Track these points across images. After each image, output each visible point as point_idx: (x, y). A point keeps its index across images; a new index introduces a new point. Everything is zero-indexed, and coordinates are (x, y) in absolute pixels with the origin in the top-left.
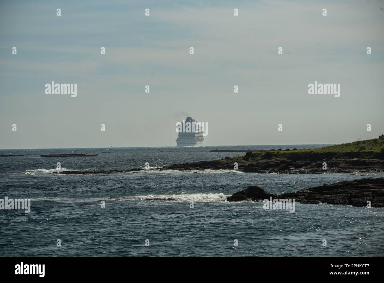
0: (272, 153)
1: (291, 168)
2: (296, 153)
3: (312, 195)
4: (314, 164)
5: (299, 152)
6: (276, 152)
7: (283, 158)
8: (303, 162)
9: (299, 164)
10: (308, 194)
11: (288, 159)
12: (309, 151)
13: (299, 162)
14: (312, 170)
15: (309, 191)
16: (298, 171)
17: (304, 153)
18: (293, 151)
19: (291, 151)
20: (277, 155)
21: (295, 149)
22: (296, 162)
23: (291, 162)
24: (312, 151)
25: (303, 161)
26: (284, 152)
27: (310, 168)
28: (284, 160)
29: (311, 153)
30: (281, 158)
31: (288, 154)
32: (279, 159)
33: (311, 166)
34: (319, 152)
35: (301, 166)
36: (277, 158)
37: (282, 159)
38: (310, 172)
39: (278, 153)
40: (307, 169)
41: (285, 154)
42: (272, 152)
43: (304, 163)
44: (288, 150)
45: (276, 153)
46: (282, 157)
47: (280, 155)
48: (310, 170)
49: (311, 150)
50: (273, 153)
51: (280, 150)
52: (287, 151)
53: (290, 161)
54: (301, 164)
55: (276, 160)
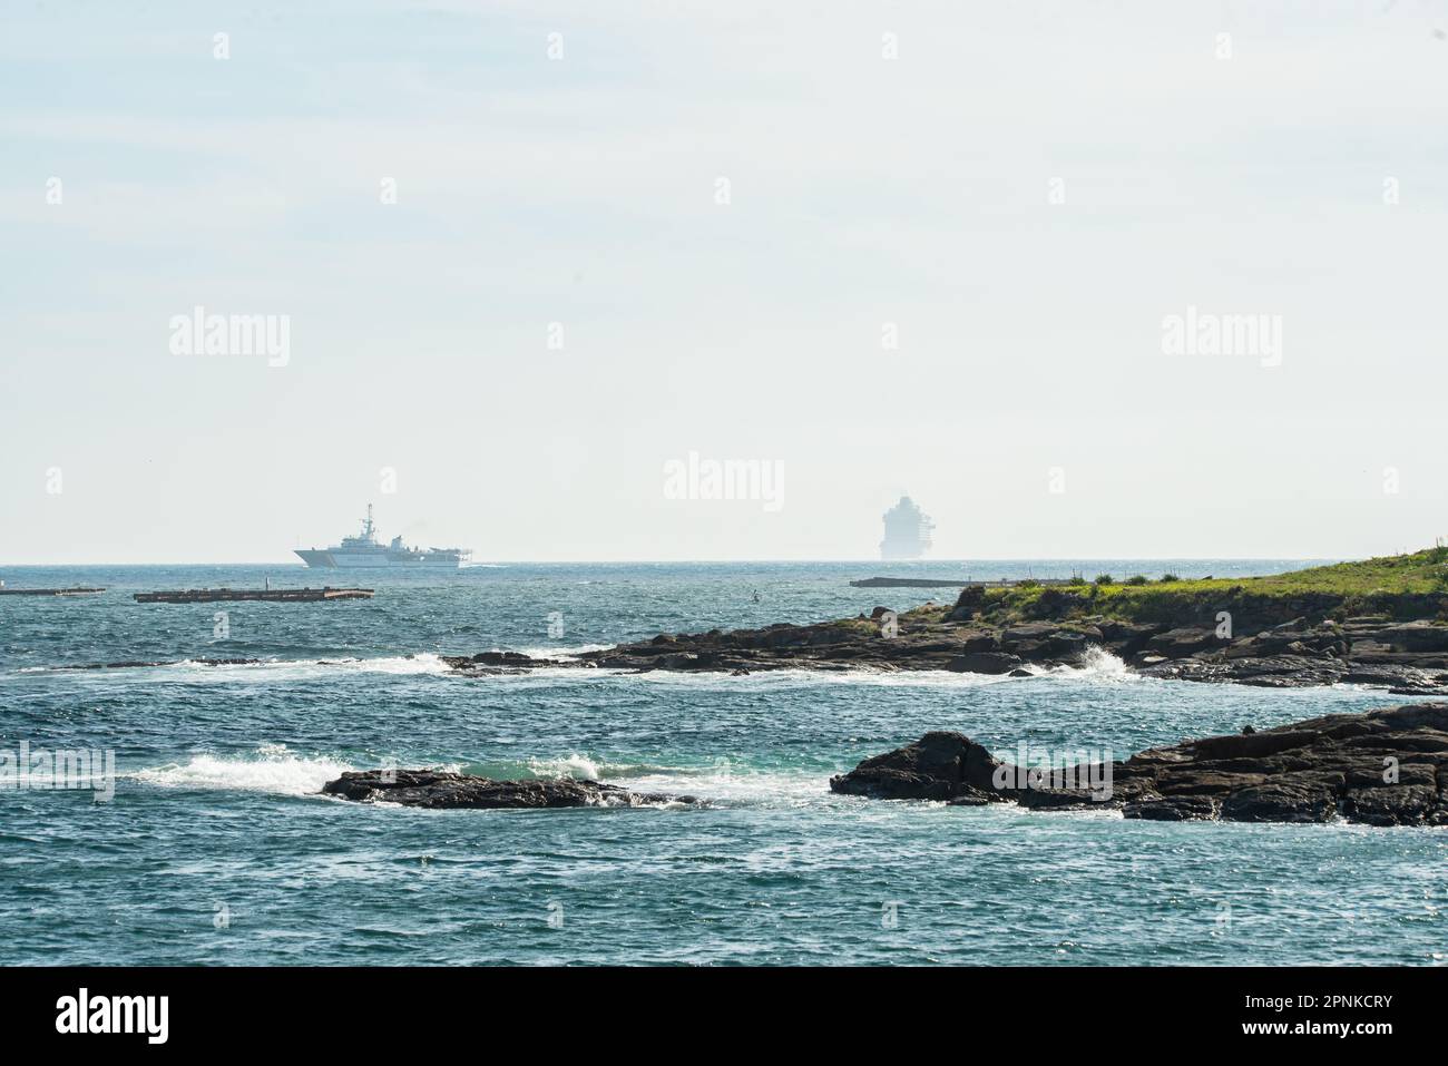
0: (1068, 592)
1: (1148, 659)
2: (1171, 595)
3: (1188, 772)
4: (1245, 641)
5: (1182, 591)
6: (1085, 592)
7: (1113, 614)
8: (1196, 635)
9: (1183, 641)
10: (1171, 769)
11: (1136, 621)
12: (1226, 587)
13: (1180, 635)
14: (1236, 668)
15: (1178, 758)
16: (1175, 671)
17: (1204, 594)
18: (1157, 588)
19: (1151, 588)
20: (1088, 604)
21: (1169, 579)
22: (1171, 633)
23: (1148, 634)
24: (1239, 589)
25: (1198, 630)
26: (1120, 589)
27: (1227, 659)
28: (1119, 623)
29: (1236, 597)
30: (1105, 615)
31: (1137, 597)
32: (1098, 620)
33: (1232, 653)
34: (1268, 590)
35: (1189, 650)
36: (1089, 614)
37: (1110, 620)
38: (1228, 675)
39: (1094, 593)
40: (1215, 661)
41: (1122, 599)
42: (1071, 588)
43: (1201, 638)
44: (1139, 581)
45: (1087, 596)
46: (1110, 611)
47: (1103, 603)
48: (1227, 668)
49: (1235, 585)
50: (1074, 592)
51: (1106, 581)
52: (1133, 587)
53: (1143, 628)
54: (1189, 640)
55: (1084, 622)
